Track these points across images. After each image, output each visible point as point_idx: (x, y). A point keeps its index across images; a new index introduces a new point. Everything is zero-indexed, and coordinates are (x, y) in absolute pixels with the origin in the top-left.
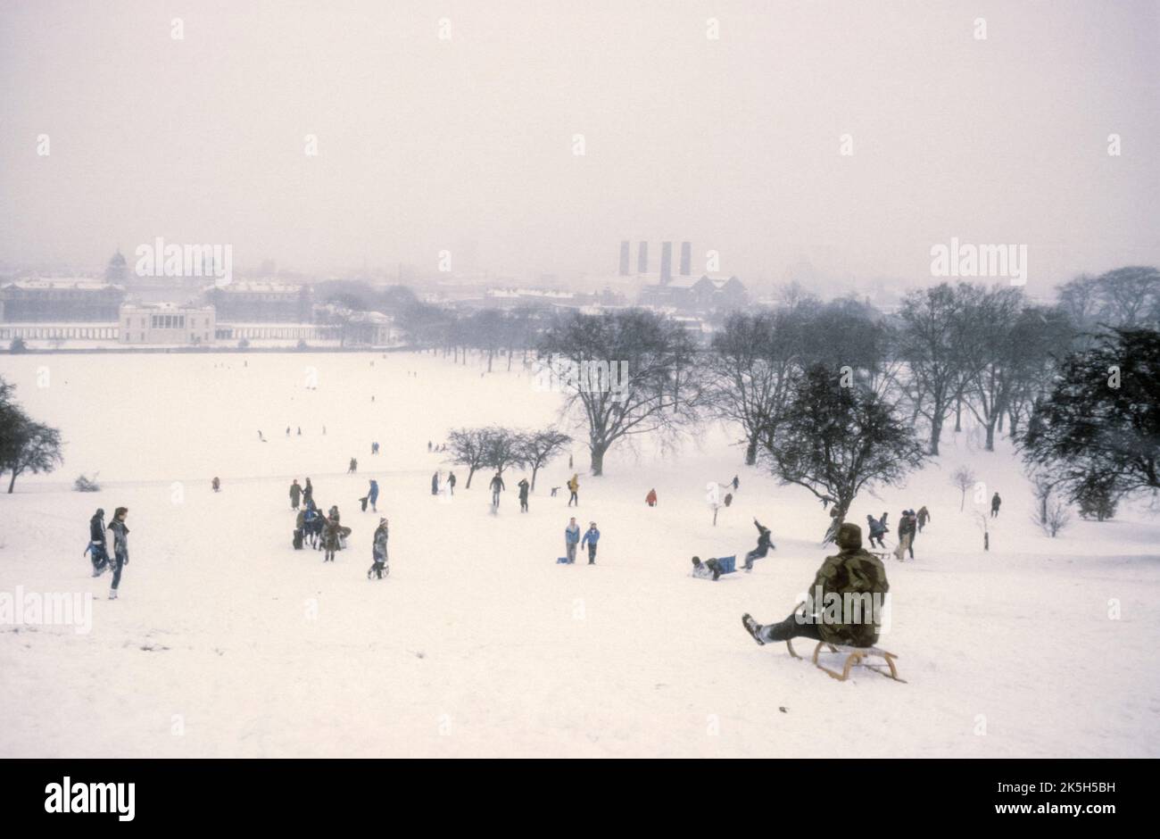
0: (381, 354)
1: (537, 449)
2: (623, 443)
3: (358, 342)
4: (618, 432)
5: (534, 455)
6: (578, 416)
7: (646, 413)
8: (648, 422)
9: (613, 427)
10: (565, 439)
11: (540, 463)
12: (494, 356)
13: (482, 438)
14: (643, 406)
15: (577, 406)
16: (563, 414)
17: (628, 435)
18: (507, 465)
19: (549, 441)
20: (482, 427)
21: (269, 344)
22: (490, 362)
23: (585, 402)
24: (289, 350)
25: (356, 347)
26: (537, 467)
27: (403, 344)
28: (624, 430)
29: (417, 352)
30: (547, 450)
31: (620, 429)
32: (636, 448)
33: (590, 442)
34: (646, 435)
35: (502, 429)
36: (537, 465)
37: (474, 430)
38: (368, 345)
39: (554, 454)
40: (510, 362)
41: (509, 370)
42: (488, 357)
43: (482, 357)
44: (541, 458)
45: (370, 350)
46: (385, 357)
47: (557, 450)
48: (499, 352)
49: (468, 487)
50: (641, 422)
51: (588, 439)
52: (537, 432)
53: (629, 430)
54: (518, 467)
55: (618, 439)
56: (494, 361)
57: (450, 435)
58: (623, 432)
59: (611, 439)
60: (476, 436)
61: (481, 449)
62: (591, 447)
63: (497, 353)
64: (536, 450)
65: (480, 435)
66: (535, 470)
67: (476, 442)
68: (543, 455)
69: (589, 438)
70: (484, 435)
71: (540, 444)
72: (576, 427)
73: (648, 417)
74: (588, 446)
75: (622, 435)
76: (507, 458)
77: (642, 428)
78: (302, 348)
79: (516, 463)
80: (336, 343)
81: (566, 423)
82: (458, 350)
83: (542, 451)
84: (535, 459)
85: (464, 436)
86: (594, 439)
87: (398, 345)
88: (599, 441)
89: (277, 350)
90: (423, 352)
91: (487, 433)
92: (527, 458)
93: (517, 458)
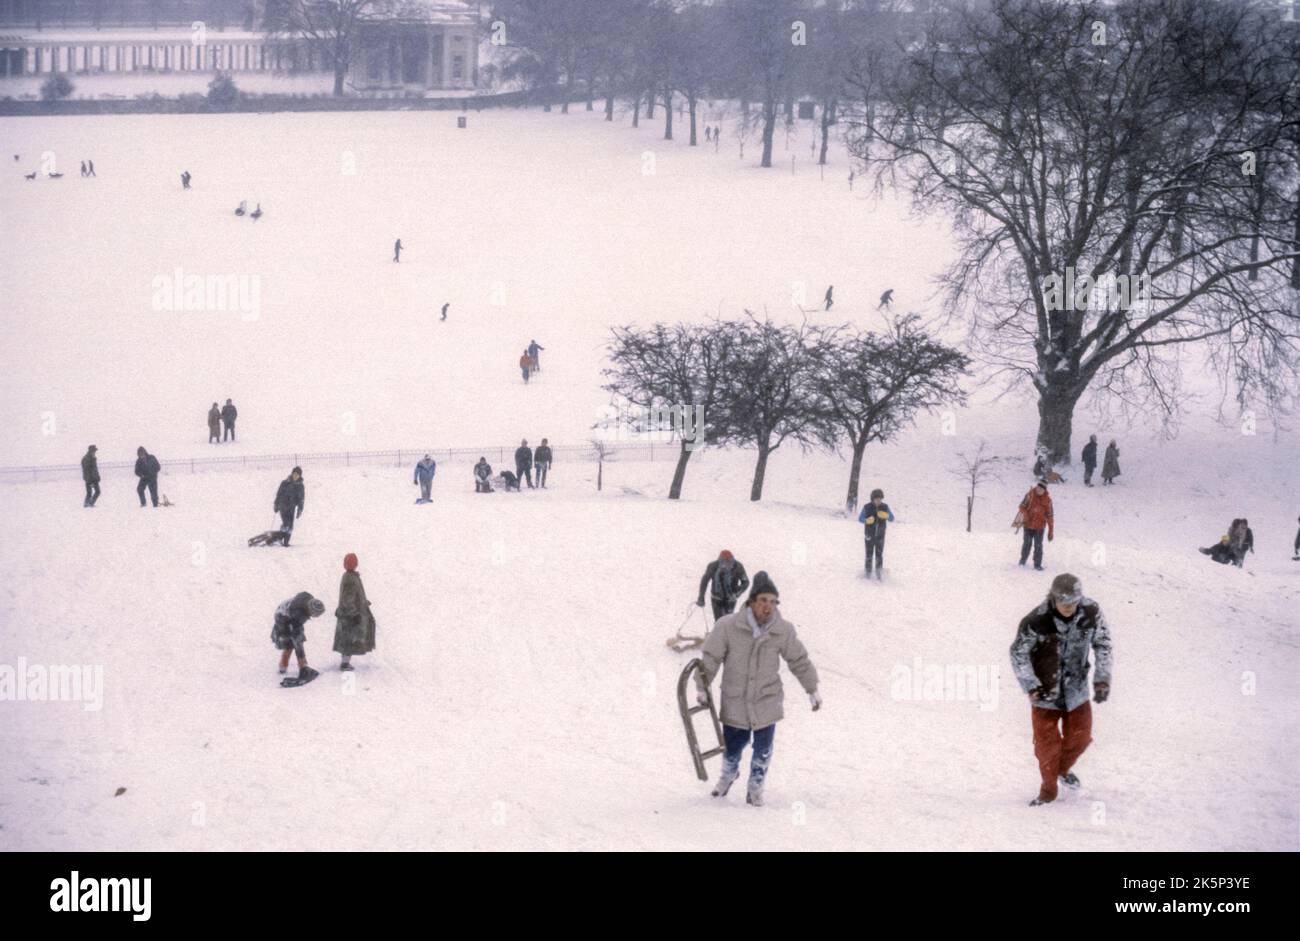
0: (450, 117)
1: (866, 387)
2: (1129, 371)
3: (386, 84)
4: (1117, 340)
5: (856, 406)
6: (1004, 295)
7: (1196, 286)
8: (1203, 312)
9: (1102, 325)
10: (948, 358)
11: (876, 427)
12: (780, 121)
13: (715, 356)
14: (1186, 267)
15: (1001, 265)
16: (959, 289)
17: (1142, 351)
18: (784, 433)
19: (898, 364)
20: (711, 324)
21: (130, 88)
22: (767, 139)
23: (1024, 254)
24: (186, 105)
25: (379, 95)
26: (864, 440)
27: (514, 85)
28: (1134, 333)
29: (557, 109)
30: (893, 390)
31: (1123, 333)
32: (1167, 387)
33: (1034, 368)
34: (1198, 349)
35: (769, 331)
36: (864, 433)
37: (692, 334)
38: (415, 88)
39: (914, 401)
40: (825, 137)
41: (823, 161)
42: (762, 123)
43: (745, 126)
44: (877, 412)
45: (419, 103)
46: (462, 123)
47: (922, 391)
48: (796, 108)
49: (675, 494)
50: (1181, 314)
51: (1030, 358)
52: (863, 337)
53: (1147, 335)
54: (816, 440)
55: (1114, 362)
56: (779, 135)
57: (620, 345)
58: (1129, 342)
59: (1097, 361)
60: (696, 350)
61: (710, 387)
62: (1037, 383)
63: (789, 110)
64: (863, 391)
65: (706, 346)
66: (859, 449)
67: (696, 366)
68: (884, 403)
69: (1034, 355)
70: (721, 344)
71: (874, 374)
72: (997, 328)
73: (1200, 299)
74: (1029, 381)
75: (1128, 351)
76: (784, 412)
77: (1183, 331)
78: (224, 99)
79: (810, 427)
80: (321, 84)
81: (968, 315)
82: (675, 102)
83: (880, 394)
84: (857, 417)
85: (660, 349)
86: (1048, 361)
87: (504, 88)
88: (1062, 365)
89: (152, 105)
90: (574, 108)
91: (727, 342)
92: (838, 414)
93: (815, 414)
